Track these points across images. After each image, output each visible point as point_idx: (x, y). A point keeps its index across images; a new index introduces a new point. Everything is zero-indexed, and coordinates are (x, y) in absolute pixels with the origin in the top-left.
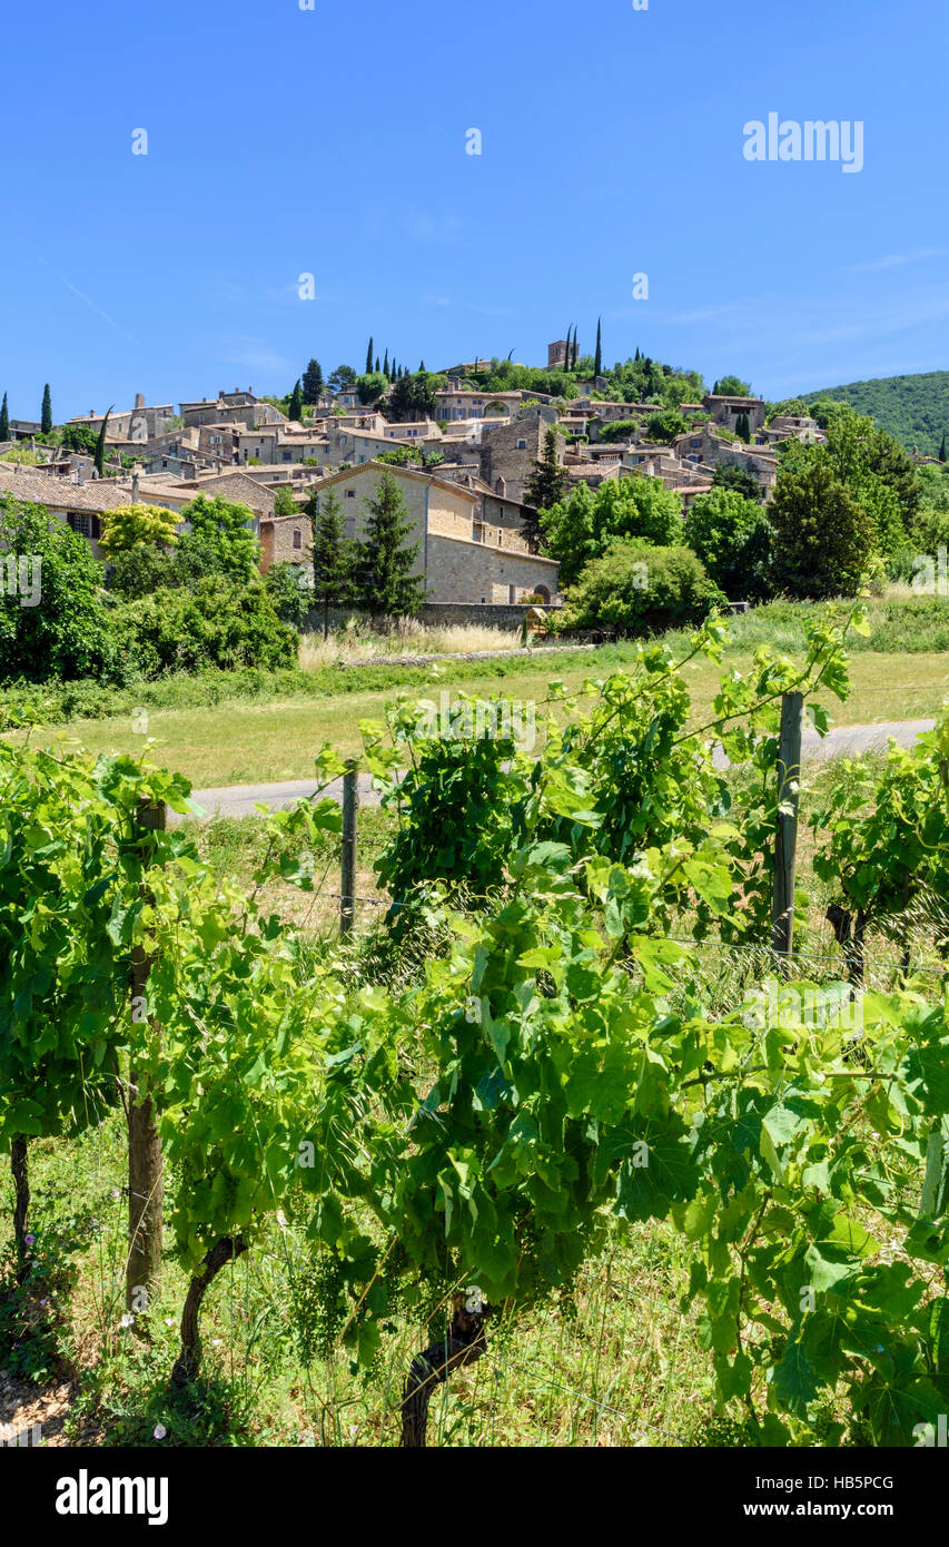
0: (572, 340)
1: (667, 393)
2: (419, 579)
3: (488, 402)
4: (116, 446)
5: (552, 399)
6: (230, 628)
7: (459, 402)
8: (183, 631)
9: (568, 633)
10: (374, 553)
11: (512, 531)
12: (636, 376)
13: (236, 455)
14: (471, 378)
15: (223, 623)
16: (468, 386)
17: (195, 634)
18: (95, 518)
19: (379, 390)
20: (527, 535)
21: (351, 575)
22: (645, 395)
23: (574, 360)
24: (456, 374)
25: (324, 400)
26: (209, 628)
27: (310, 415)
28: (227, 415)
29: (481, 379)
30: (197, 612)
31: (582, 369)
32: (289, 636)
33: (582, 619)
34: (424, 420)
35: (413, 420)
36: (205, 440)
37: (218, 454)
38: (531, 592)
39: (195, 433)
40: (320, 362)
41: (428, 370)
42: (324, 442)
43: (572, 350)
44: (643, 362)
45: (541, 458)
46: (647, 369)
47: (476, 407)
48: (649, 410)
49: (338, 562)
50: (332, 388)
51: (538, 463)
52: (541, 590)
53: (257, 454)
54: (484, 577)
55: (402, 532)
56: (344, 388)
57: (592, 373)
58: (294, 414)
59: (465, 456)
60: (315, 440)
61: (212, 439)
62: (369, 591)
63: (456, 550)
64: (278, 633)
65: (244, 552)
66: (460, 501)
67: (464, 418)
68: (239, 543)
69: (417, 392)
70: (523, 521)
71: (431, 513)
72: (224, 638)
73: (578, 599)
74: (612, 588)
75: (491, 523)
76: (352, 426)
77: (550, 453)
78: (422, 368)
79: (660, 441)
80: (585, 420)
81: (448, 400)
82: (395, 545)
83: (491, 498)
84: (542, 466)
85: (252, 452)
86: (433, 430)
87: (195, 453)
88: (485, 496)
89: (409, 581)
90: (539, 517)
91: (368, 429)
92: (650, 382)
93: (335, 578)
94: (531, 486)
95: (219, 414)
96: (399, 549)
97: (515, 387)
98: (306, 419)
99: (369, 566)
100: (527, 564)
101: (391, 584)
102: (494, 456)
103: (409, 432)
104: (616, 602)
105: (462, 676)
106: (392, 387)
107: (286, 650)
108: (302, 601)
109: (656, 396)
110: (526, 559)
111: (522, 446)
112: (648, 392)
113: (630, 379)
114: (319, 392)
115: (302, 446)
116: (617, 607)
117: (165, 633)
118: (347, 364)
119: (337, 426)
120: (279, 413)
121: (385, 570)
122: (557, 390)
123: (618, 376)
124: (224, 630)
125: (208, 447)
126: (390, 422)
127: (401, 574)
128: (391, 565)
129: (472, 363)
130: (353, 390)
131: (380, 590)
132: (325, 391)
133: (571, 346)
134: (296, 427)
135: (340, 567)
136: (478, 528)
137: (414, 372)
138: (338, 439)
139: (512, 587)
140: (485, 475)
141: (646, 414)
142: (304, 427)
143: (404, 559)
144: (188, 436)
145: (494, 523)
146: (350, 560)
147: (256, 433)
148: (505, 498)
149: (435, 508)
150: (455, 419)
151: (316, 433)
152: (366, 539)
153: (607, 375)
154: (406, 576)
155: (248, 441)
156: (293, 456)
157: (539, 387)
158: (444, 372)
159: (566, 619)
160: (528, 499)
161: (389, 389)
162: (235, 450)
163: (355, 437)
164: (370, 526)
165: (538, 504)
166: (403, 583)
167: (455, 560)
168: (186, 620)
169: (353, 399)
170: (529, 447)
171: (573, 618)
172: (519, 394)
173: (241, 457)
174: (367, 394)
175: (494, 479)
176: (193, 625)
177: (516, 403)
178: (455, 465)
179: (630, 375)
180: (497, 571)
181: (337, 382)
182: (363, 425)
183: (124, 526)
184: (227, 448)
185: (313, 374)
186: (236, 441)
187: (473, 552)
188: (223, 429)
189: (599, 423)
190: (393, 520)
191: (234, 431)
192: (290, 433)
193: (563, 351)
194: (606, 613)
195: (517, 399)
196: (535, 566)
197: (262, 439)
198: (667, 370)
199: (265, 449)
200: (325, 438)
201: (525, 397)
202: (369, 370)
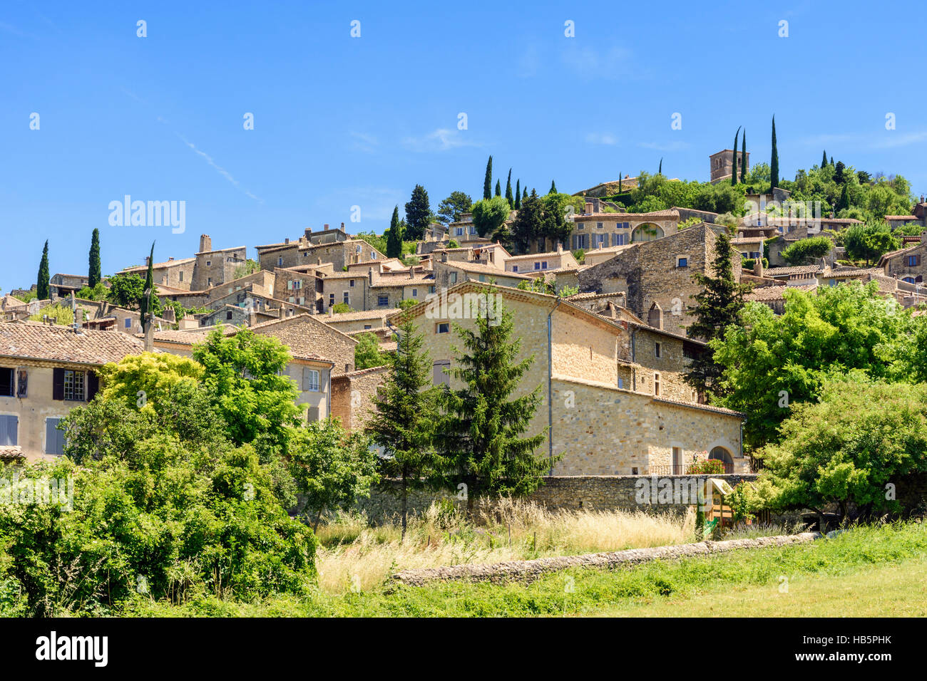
0: (740, 149)
1: (867, 202)
2: (537, 442)
3: (635, 224)
4: (175, 298)
5: (719, 217)
6: (189, 526)
7: (600, 226)
8: (100, 534)
9: (767, 516)
10: (470, 407)
11: (674, 375)
12: (825, 186)
13: (320, 302)
14: (614, 199)
15: (178, 517)
16: (609, 208)
17: (122, 538)
18: (92, 374)
19: (499, 217)
20: (695, 379)
21: (437, 440)
22: (838, 208)
23: (744, 172)
24: (597, 195)
25: (432, 234)
26: (148, 527)
27: (413, 251)
28: (310, 255)
29: (626, 200)
30: (128, 500)
31: (755, 181)
32: (298, 536)
33: (789, 494)
34: (556, 251)
35: (542, 251)
36: (281, 286)
37: (298, 301)
38: (704, 456)
39: (269, 278)
40: (426, 189)
41: (560, 191)
42: (429, 281)
43: (741, 161)
44: (833, 169)
45: (711, 274)
46: (839, 175)
47: (621, 231)
48: (845, 225)
49: (420, 421)
50: (443, 219)
51: (707, 280)
52: (718, 453)
53: (346, 300)
54: (636, 437)
55: (512, 374)
56: (458, 218)
57: (768, 185)
58: (393, 250)
59: (606, 283)
60: (418, 279)
61: (290, 283)
62: (463, 461)
63: (592, 400)
64: (279, 530)
65: (275, 409)
66: (598, 333)
67: (606, 246)
68: (270, 396)
69: (546, 216)
70: (688, 361)
71: (555, 348)
72: (178, 543)
73: (778, 466)
74: (836, 444)
75: (644, 365)
76: (463, 259)
77: (723, 265)
78: (553, 190)
79: (862, 262)
80: (762, 240)
81: (585, 224)
82: (501, 395)
83: (643, 330)
84: (714, 285)
85: (339, 298)
86: (566, 260)
87: (268, 301)
88: (634, 327)
89: (523, 446)
90: (712, 351)
91: (485, 262)
92: (844, 191)
93: (414, 445)
94: (699, 311)
95: (301, 255)
96: (509, 399)
97: (669, 206)
98: (409, 256)
99: (466, 425)
100: (698, 417)
101: (494, 451)
102: (646, 279)
103: (537, 266)
104: (844, 467)
105: (597, 597)
106: (515, 213)
107: (294, 559)
108: (361, 479)
109: (852, 210)
110: (695, 410)
111: (683, 264)
112: (842, 203)
113: (817, 189)
114: (426, 224)
115: (401, 288)
116: (847, 473)
117: (66, 537)
118: (461, 191)
119: (444, 260)
120: (375, 251)
121: (487, 430)
122: (724, 205)
123: (801, 186)
124: (177, 528)
125: (286, 293)
126: (512, 254)
127: (509, 435)
128: (495, 422)
129: (615, 181)
130: (470, 220)
131: (478, 459)
132: (433, 224)
133: (739, 155)
134: (395, 265)
135: (421, 429)
136: (625, 371)
137: (543, 194)
138: (446, 276)
139: (676, 451)
140: (634, 304)
141: (841, 228)
142: (405, 264)
143: (513, 413)
144: (260, 281)
145: (648, 364)
146: (436, 418)
147: (345, 275)
148: (662, 329)
149: (560, 342)
150: (595, 247)
151: (419, 271)
152: (458, 385)
153: (787, 186)
154: (519, 438)
155: (335, 285)
156: (391, 300)
157: (702, 203)
158: (580, 194)
159: (763, 493)
160: (694, 331)
161: (511, 216)
162: (318, 296)
163: (467, 272)
164: (464, 367)
165: (709, 334)
166: (515, 449)
167: (592, 415)
168: (107, 516)
169: (467, 230)
170: (693, 265)
171: (775, 492)
172: (676, 213)
173: (326, 304)
174: (486, 224)
175: (646, 306)
176: (119, 522)
177: (672, 223)
178: (593, 294)
179: (816, 185)
180: (655, 428)
181: (449, 212)
182: (477, 258)
183: (129, 383)
184: (308, 293)
185: (418, 204)
186: (320, 284)
187: (618, 402)
188: (305, 271)
189: (781, 243)
190: (497, 357)
191: (318, 273)
192: (387, 273)
193: (729, 163)
194: (828, 483)
195: (673, 218)
196: (708, 419)
197: (352, 282)
198: (863, 178)
199: (356, 293)
200: (430, 276)
201: (684, 216)
202: (487, 195)
